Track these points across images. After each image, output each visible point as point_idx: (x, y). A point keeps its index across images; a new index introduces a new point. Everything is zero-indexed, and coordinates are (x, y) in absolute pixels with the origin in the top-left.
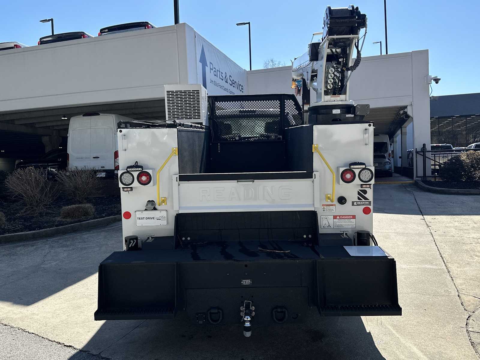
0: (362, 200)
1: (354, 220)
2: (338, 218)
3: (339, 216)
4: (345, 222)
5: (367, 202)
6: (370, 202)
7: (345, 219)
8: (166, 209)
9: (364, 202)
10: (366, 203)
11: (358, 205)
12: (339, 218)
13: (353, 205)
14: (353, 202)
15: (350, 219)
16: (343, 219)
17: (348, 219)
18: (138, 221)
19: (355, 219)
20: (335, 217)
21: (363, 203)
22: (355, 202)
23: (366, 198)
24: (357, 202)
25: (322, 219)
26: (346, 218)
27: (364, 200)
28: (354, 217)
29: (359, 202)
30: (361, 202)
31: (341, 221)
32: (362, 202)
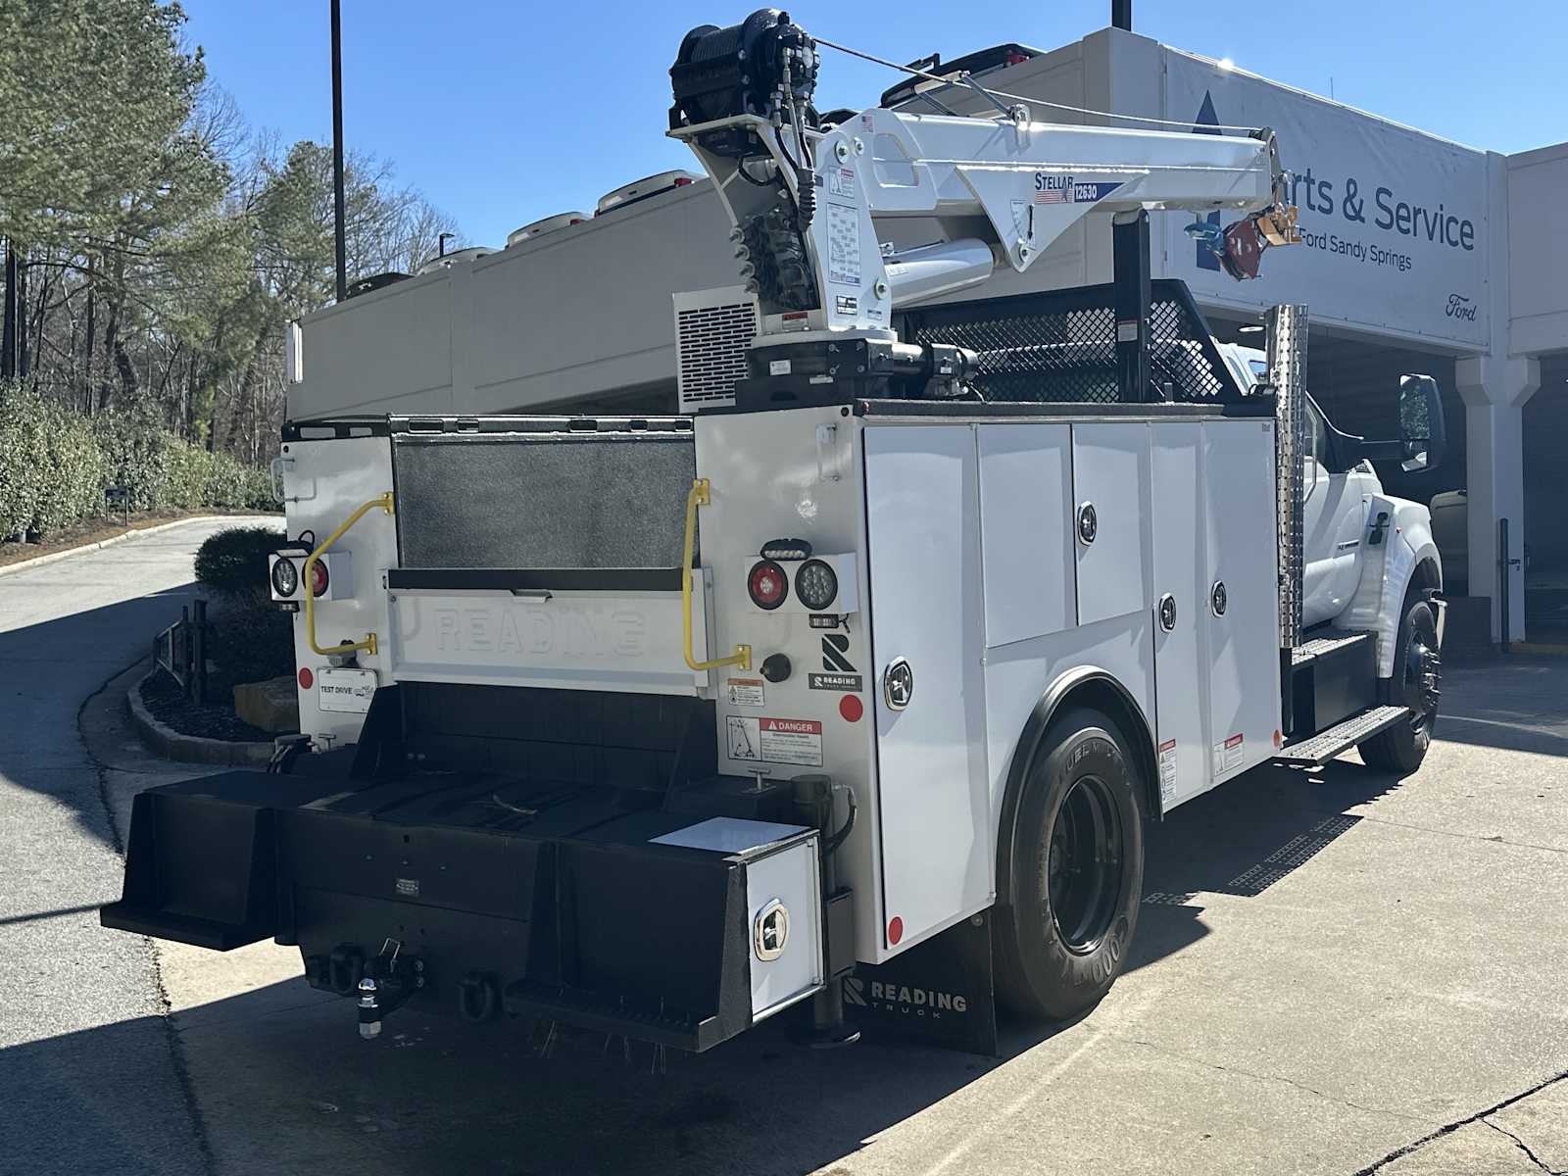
0: (836, 670)
1: (815, 739)
2: (772, 726)
3: (777, 721)
4: (793, 744)
5: (851, 677)
6: (859, 679)
7: (792, 731)
8: (374, 667)
9: (842, 677)
10: (848, 681)
11: (826, 687)
12: (775, 728)
13: (812, 686)
14: (812, 677)
15: (806, 732)
16: (787, 731)
17: (802, 732)
18: (323, 694)
19: (819, 736)
20: (764, 724)
21: (840, 681)
22: (819, 675)
23: (846, 666)
24: (822, 676)
25: (729, 726)
26: (796, 732)
27: (840, 672)
28: (817, 728)
29: (828, 676)
30: (833, 677)
31: (781, 738)
32: (837, 677)
